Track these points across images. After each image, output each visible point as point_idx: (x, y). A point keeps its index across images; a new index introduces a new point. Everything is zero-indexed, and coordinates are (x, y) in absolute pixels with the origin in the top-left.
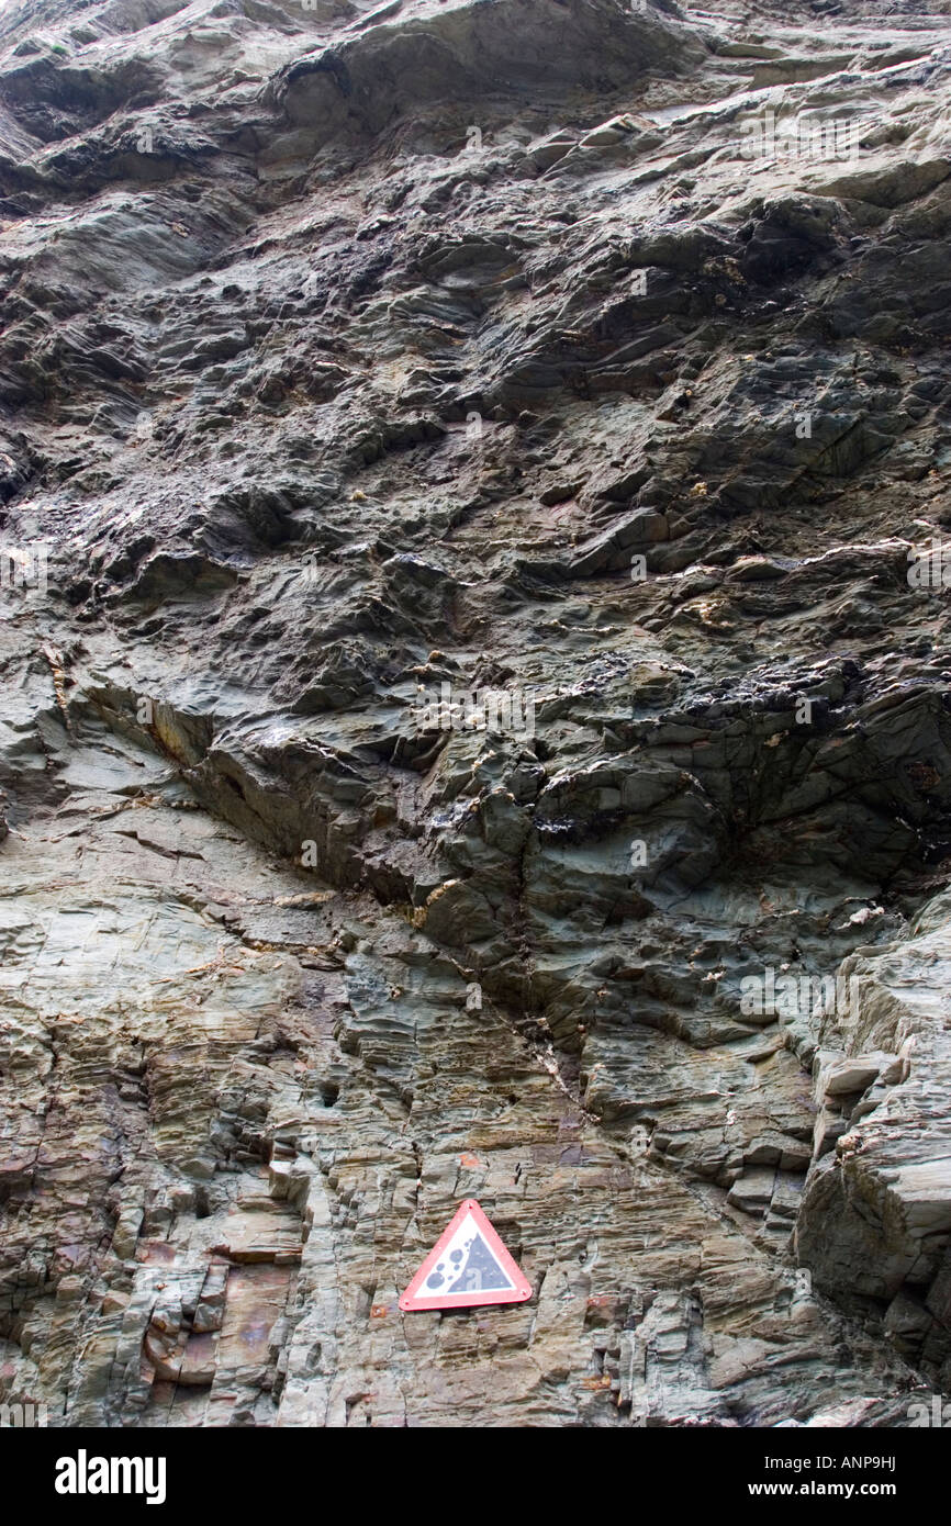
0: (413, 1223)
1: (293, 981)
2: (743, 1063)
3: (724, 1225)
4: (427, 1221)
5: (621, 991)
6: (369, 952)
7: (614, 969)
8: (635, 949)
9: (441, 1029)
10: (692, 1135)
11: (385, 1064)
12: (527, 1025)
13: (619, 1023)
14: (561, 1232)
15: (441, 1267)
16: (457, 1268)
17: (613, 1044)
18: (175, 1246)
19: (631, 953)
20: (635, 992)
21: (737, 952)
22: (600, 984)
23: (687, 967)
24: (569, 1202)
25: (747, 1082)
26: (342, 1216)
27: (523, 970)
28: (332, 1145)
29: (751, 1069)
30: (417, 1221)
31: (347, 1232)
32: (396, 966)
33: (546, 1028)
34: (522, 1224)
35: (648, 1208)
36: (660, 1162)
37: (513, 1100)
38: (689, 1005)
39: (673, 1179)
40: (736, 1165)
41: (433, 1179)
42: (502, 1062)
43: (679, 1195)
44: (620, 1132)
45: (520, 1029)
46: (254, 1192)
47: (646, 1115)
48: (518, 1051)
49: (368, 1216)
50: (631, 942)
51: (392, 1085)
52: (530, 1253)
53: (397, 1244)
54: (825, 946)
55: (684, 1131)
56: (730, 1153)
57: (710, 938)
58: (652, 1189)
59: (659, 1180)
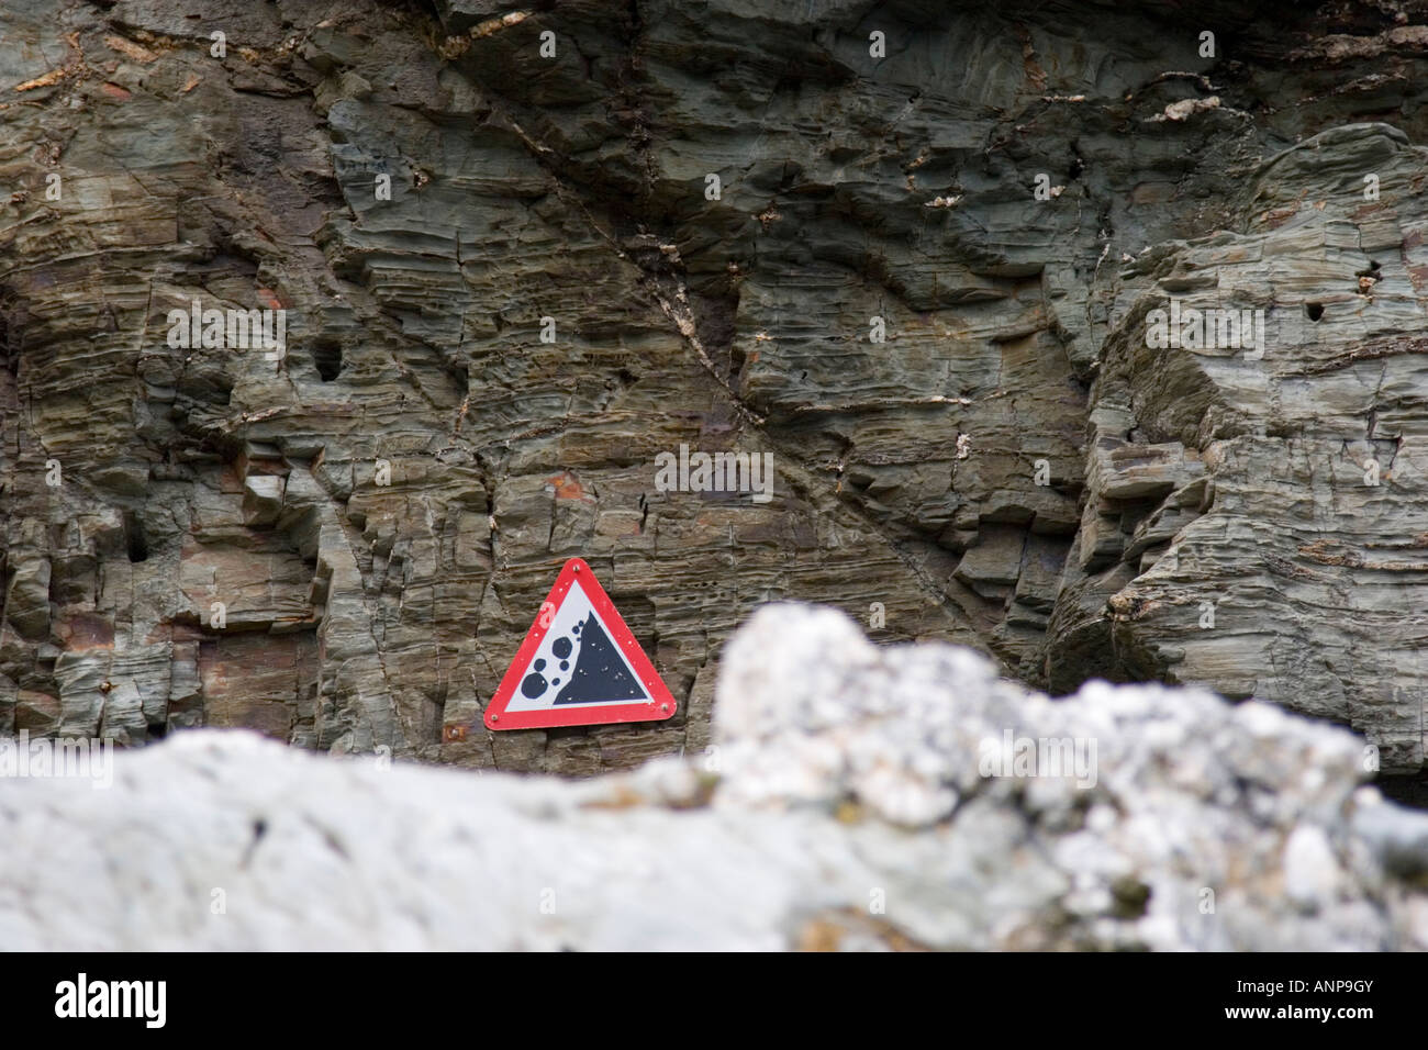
0: (491, 593)
1: (224, 120)
2: (984, 347)
3: (948, 612)
4: (512, 590)
5: (797, 214)
6: (366, 99)
7: (788, 179)
8: (822, 146)
9: (501, 245)
10: (906, 472)
11: (416, 311)
12: (644, 250)
13: (793, 262)
14: (713, 614)
15: (541, 664)
16: (564, 666)
17: (783, 300)
18: (112, 617)
19: (815, 154)
20: (818, 215)
21: (983, 165)
22: (765, 204)
23: (904, 183)
24: (724, 565)
25: (988, 380)
26: (379, 576)
27: (638, 170)
28: (346, 455)
29: (996, 356)
30: (496, 588)
31: (388, 600)
32: (415, 128)
33: (675, 258)
34: (653, 599)
35: (839, 581)
36: (858, 506)
37: (627, 378)
38: (904, 239)
39: (875, 535)
40: (968, 527)
41: (514, 520)
42: (606, 310)
43: (885, 563)
44: (795, 447)
45: (633, 255)
46: (219, 517)
47: (838, 427)
48: (627, 290)
49: (419, 580)
50: (815, 134)
51: (431, 347)
52: (671, 645)
53: (470, 626)
54: (1120, 150)
55: (893, 464)
56: (961, 507)
57: (941, 141)
58: (845, 551)
59: (854, 535)
